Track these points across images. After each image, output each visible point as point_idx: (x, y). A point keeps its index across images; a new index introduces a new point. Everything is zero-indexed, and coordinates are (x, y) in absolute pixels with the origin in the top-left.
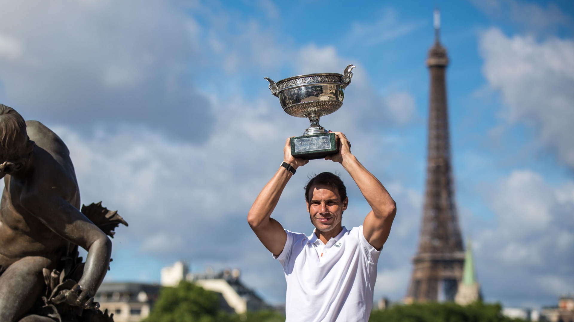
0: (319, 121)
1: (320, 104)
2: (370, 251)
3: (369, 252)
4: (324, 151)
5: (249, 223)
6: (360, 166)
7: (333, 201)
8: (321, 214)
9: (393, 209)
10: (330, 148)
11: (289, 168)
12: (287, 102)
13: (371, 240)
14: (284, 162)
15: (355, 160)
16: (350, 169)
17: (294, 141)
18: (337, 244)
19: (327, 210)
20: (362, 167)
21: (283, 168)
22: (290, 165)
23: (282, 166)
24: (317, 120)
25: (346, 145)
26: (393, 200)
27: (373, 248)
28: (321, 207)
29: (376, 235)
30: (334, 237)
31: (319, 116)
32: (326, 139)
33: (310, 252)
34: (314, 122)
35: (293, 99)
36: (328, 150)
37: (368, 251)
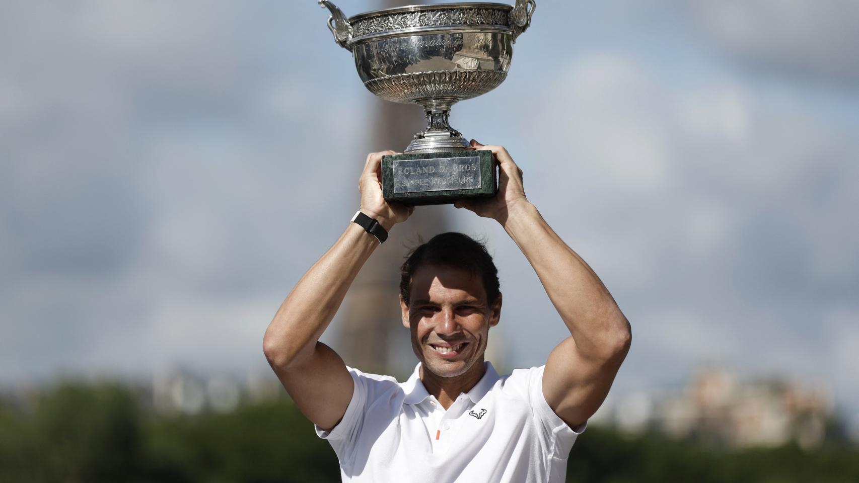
0: (448, 115)
1: (460, 78)
2: (556, 430)
3: (553, 433)
4: (464, 192)
5: (267, 355)
6: (547, 232)
7: (471, 305)
8: (441, 335)
9: (625, 340)
10: (479, 187)
11: (374, 227)
12: (375, 67)
13: (561, 407)
14: (361, 213)
15: (538, 216)
16: (524, 239)
17: (392, 164)
18: (477, 409)
19: (456, 325)
20: (553, 235)
21: (358, 228)
22: (375, 221)
23: (356, 221)
24: (445, 112)
25: (515, 179)
26: (626, 319)
27: (564, 425)
28: (442, 319)
29: (575, 397)
30: (466, 392)
31: (449, 104)
32: (471, 164)
33: (409, 427)
34: (437, 118)
35: (391, 62)
36: (475, 192)
37: (551, 431)
